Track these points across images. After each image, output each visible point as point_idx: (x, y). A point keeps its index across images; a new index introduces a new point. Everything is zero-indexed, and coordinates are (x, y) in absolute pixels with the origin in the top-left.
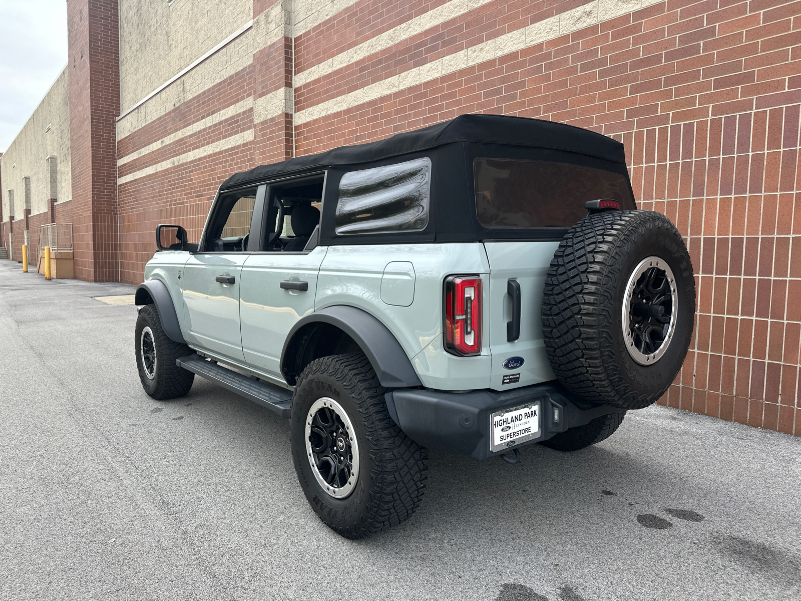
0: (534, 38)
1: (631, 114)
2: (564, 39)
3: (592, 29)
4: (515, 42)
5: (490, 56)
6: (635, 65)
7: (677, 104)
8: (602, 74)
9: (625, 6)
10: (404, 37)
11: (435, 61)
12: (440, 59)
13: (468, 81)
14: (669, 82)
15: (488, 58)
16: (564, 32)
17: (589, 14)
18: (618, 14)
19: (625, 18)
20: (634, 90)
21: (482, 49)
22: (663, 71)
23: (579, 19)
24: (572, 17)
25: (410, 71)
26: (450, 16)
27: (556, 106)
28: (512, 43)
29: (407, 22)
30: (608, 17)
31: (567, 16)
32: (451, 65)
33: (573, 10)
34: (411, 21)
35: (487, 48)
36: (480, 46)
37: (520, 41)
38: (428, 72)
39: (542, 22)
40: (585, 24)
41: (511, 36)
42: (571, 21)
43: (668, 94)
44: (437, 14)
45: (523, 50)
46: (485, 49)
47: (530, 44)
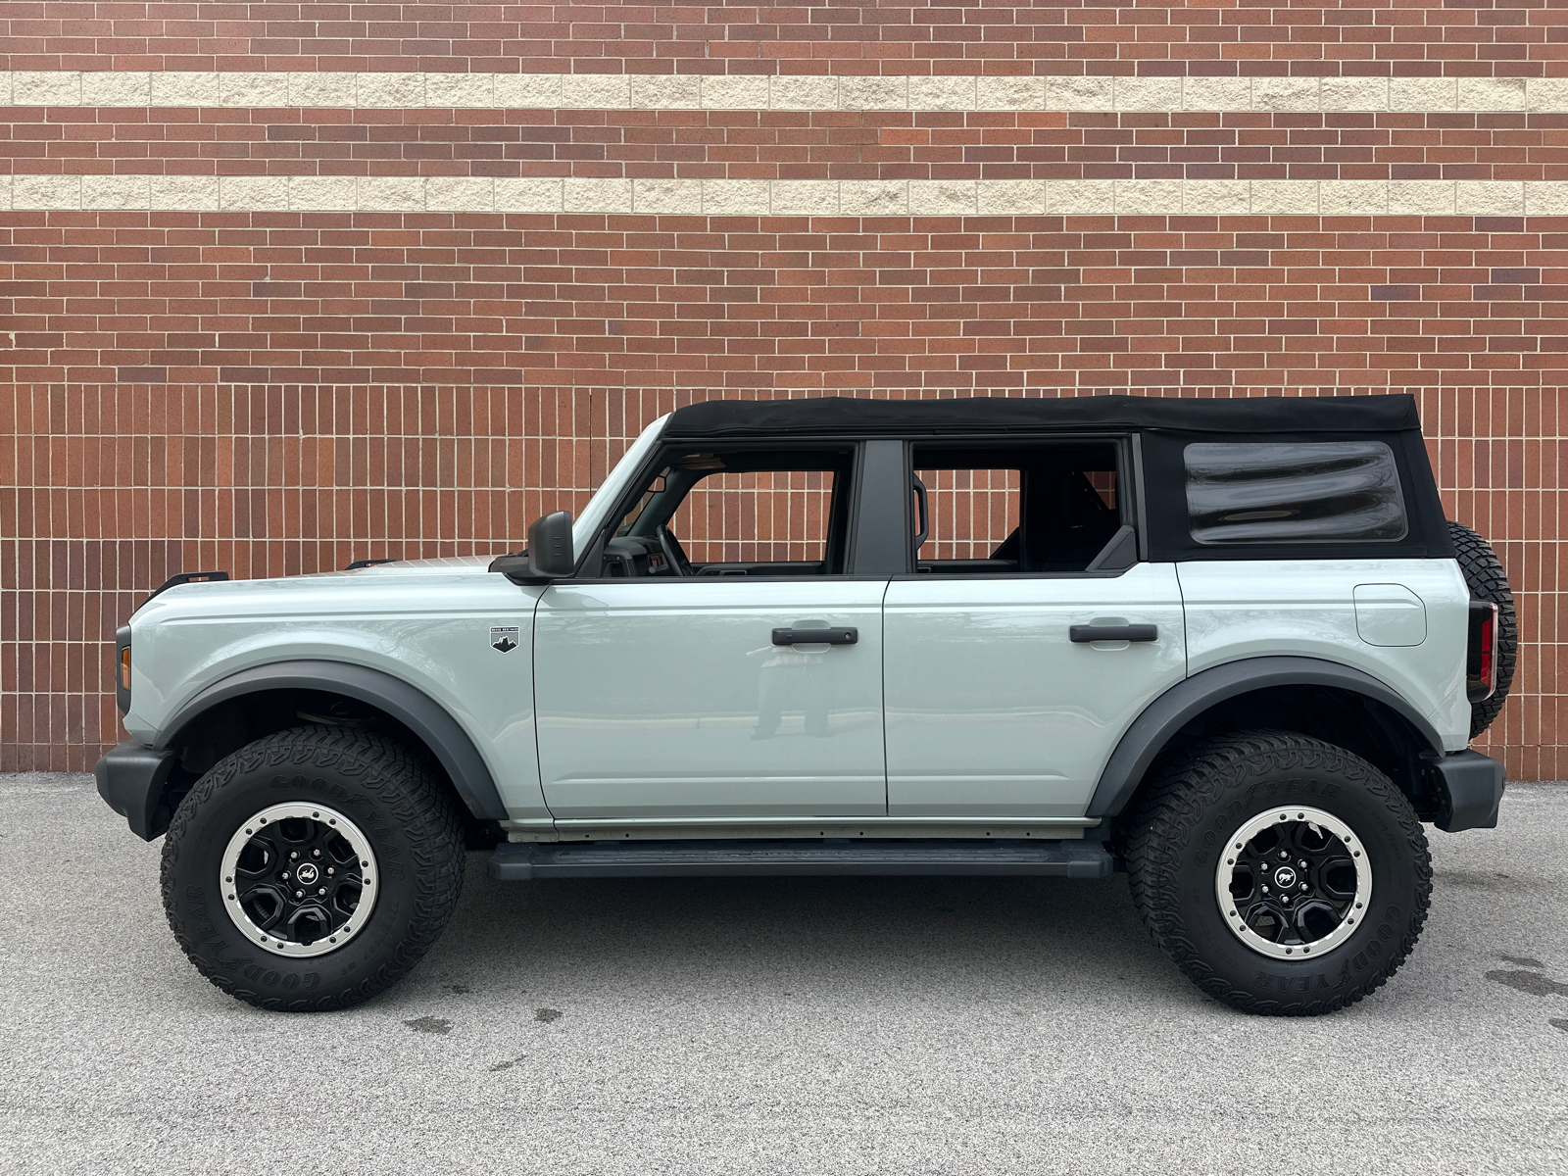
0: (789, 204)
1: (966, 363)
2: (850, 223)
3: (900, 223)
4: (748, 199)
5: (692, 209)
6: (972, 294)
7: (1032, 362)
8: (918, 295)
9: (952, 204)
10: (436, 102)
11: (541, 179)
12: (558, 179)
13: (633, 241)
14: (1021, 328)
15: (686, 211)
16: (849, 212)
17: (893, 197)
18: (941, 212)
19: (953, 222)
20: (970, 329)
21: (669, 190)
22: (1012, 311)
23: (876, 199)
24: (863, 192)
25: (462, 178)
26: (581, 102)
27: (838, 328)
28: (741, 199)
29: (450, 75)
30: (925, 211)
31: (852, 188)
32: (588, 198)
33: (865, 182)
34: (462, 75)
35: (683, 192)
36: (666, 183)
37: (760, 199)
38: (520, 194)
39: (804, 182)
40: (887, 211)
41: (738, 186)
42: (860, 199)
43: (1019, 346)
44: (546, 86)
45: (765, 219)
46: (678, 192)
47: (780, 212)
